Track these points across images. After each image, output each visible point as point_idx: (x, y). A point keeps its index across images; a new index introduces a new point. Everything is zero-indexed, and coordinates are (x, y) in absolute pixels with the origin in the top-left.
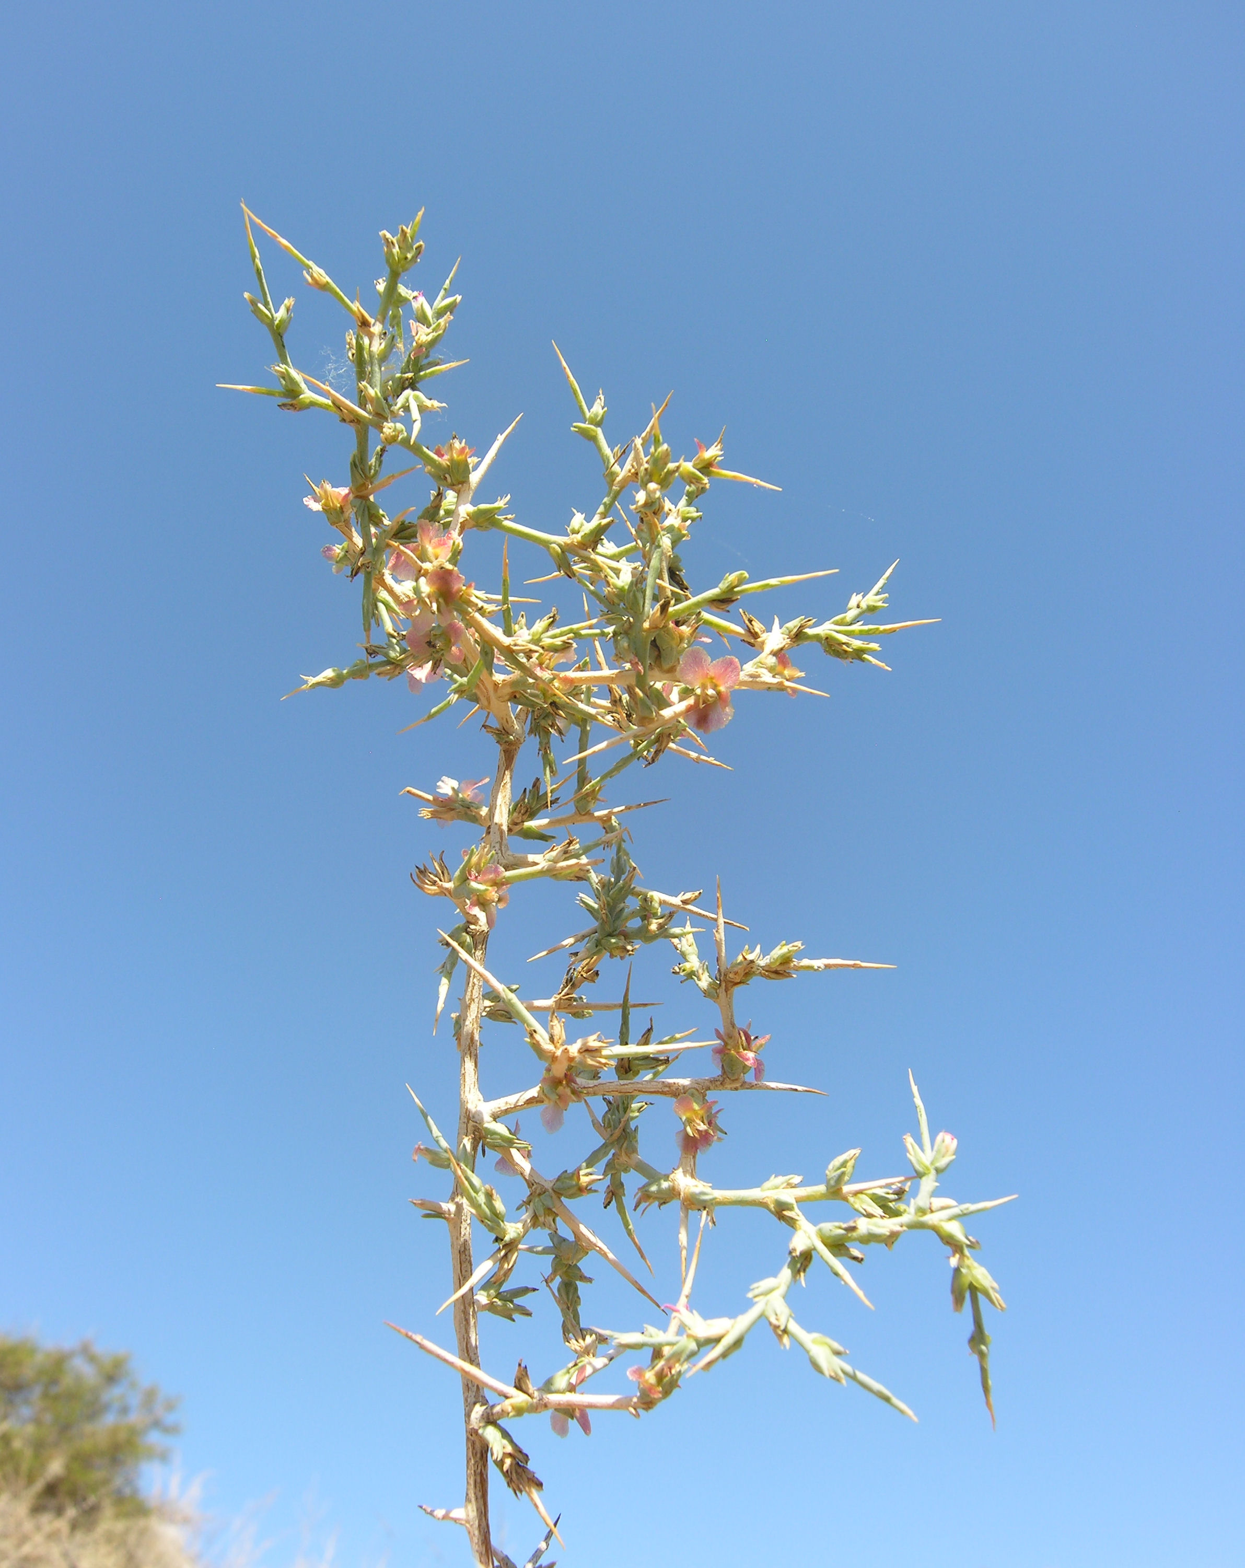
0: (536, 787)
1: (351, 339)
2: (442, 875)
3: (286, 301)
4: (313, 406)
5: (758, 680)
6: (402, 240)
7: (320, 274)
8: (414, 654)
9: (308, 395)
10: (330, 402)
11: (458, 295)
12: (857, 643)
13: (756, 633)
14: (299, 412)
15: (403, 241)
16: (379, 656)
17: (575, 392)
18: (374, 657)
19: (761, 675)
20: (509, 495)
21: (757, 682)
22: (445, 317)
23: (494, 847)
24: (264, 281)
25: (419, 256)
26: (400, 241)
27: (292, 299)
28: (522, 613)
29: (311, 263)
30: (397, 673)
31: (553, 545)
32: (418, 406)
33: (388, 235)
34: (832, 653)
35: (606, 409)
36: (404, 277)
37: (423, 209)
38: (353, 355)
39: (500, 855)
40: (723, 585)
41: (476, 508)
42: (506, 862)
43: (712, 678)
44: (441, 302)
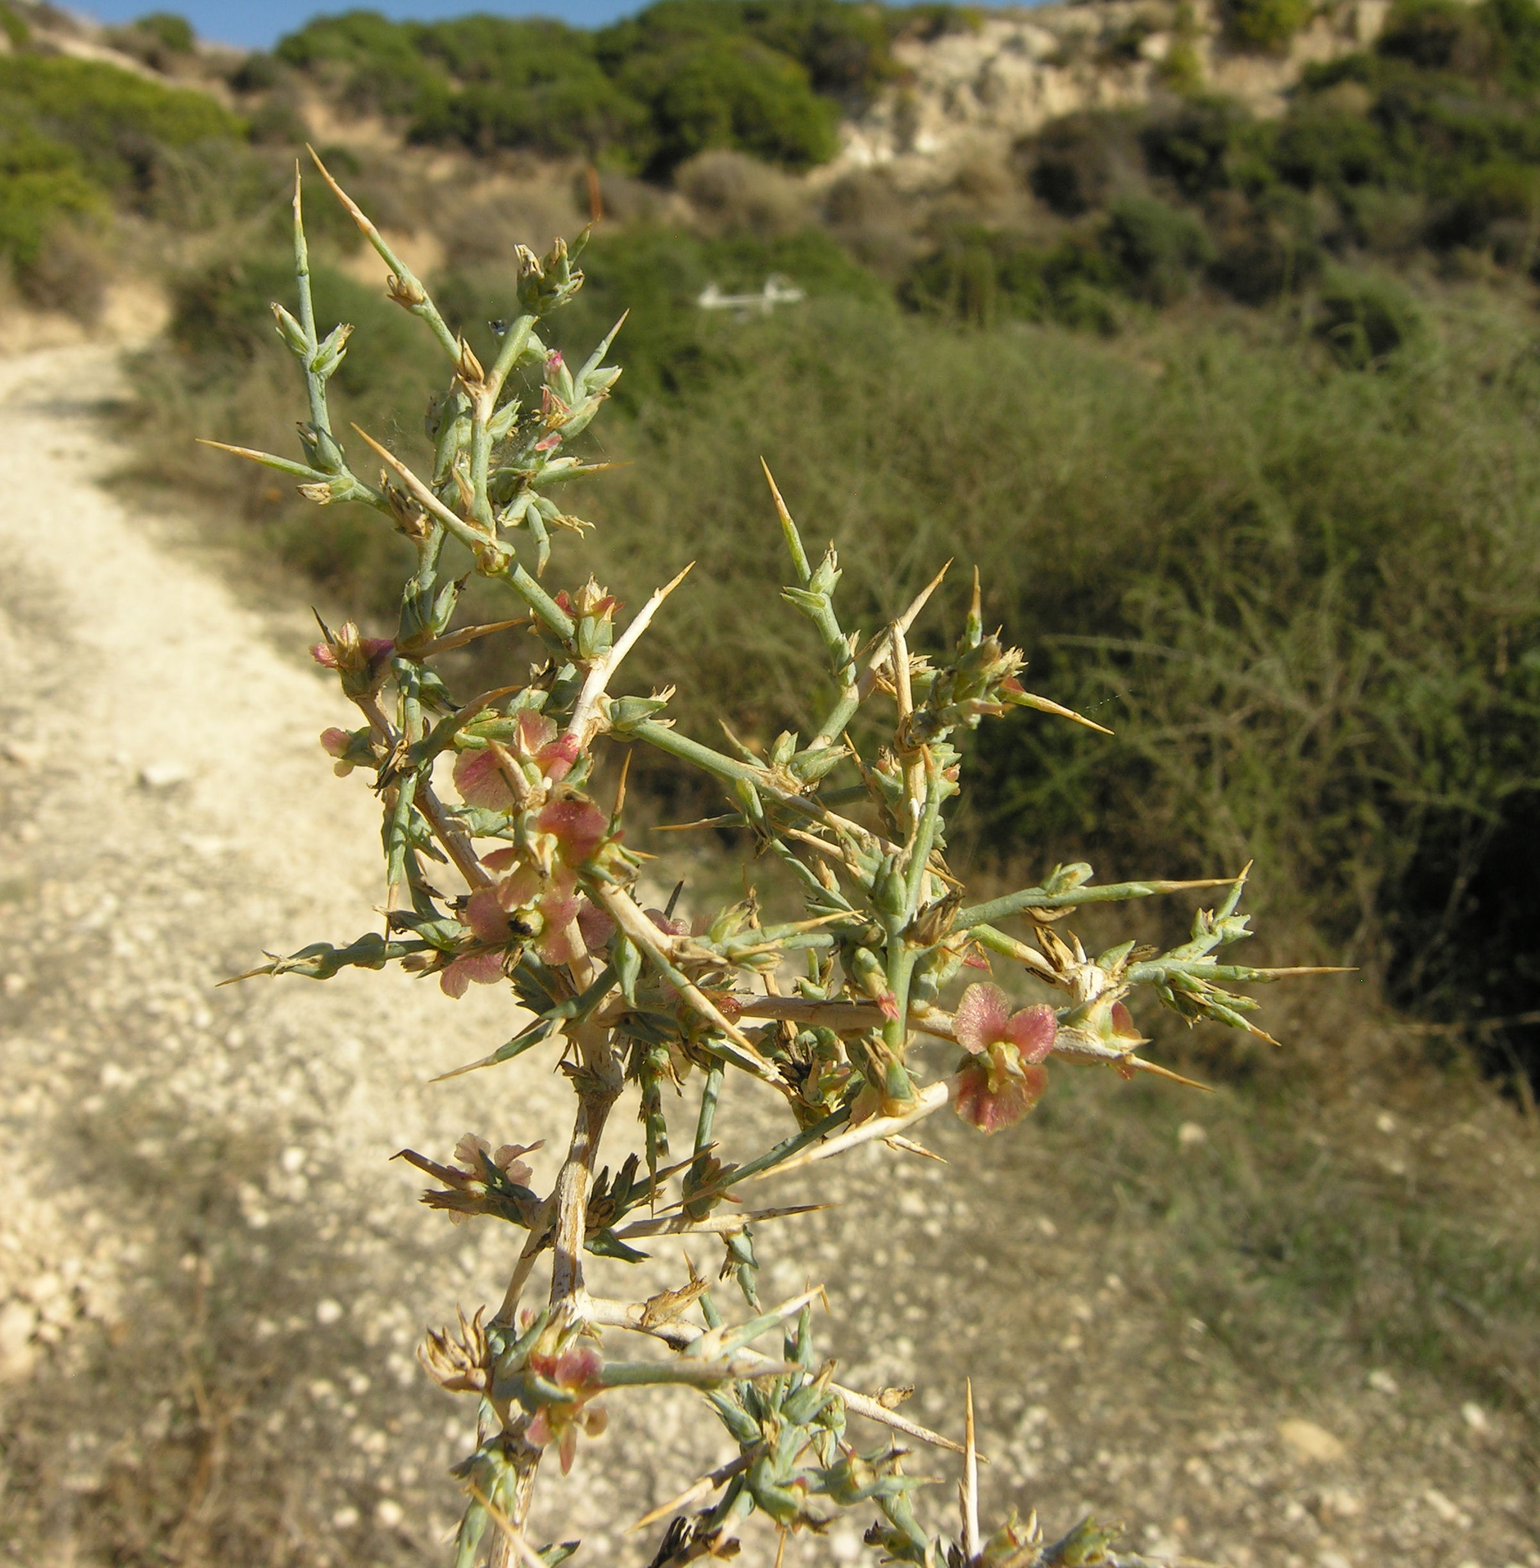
0: (630, 1171)
2: (476, 1352)
5: (1081, 1044)
16: (409, 931)
18: (401, 933)
19: (1089, 1039)
23: (560, 1284)
32: (543, 518)
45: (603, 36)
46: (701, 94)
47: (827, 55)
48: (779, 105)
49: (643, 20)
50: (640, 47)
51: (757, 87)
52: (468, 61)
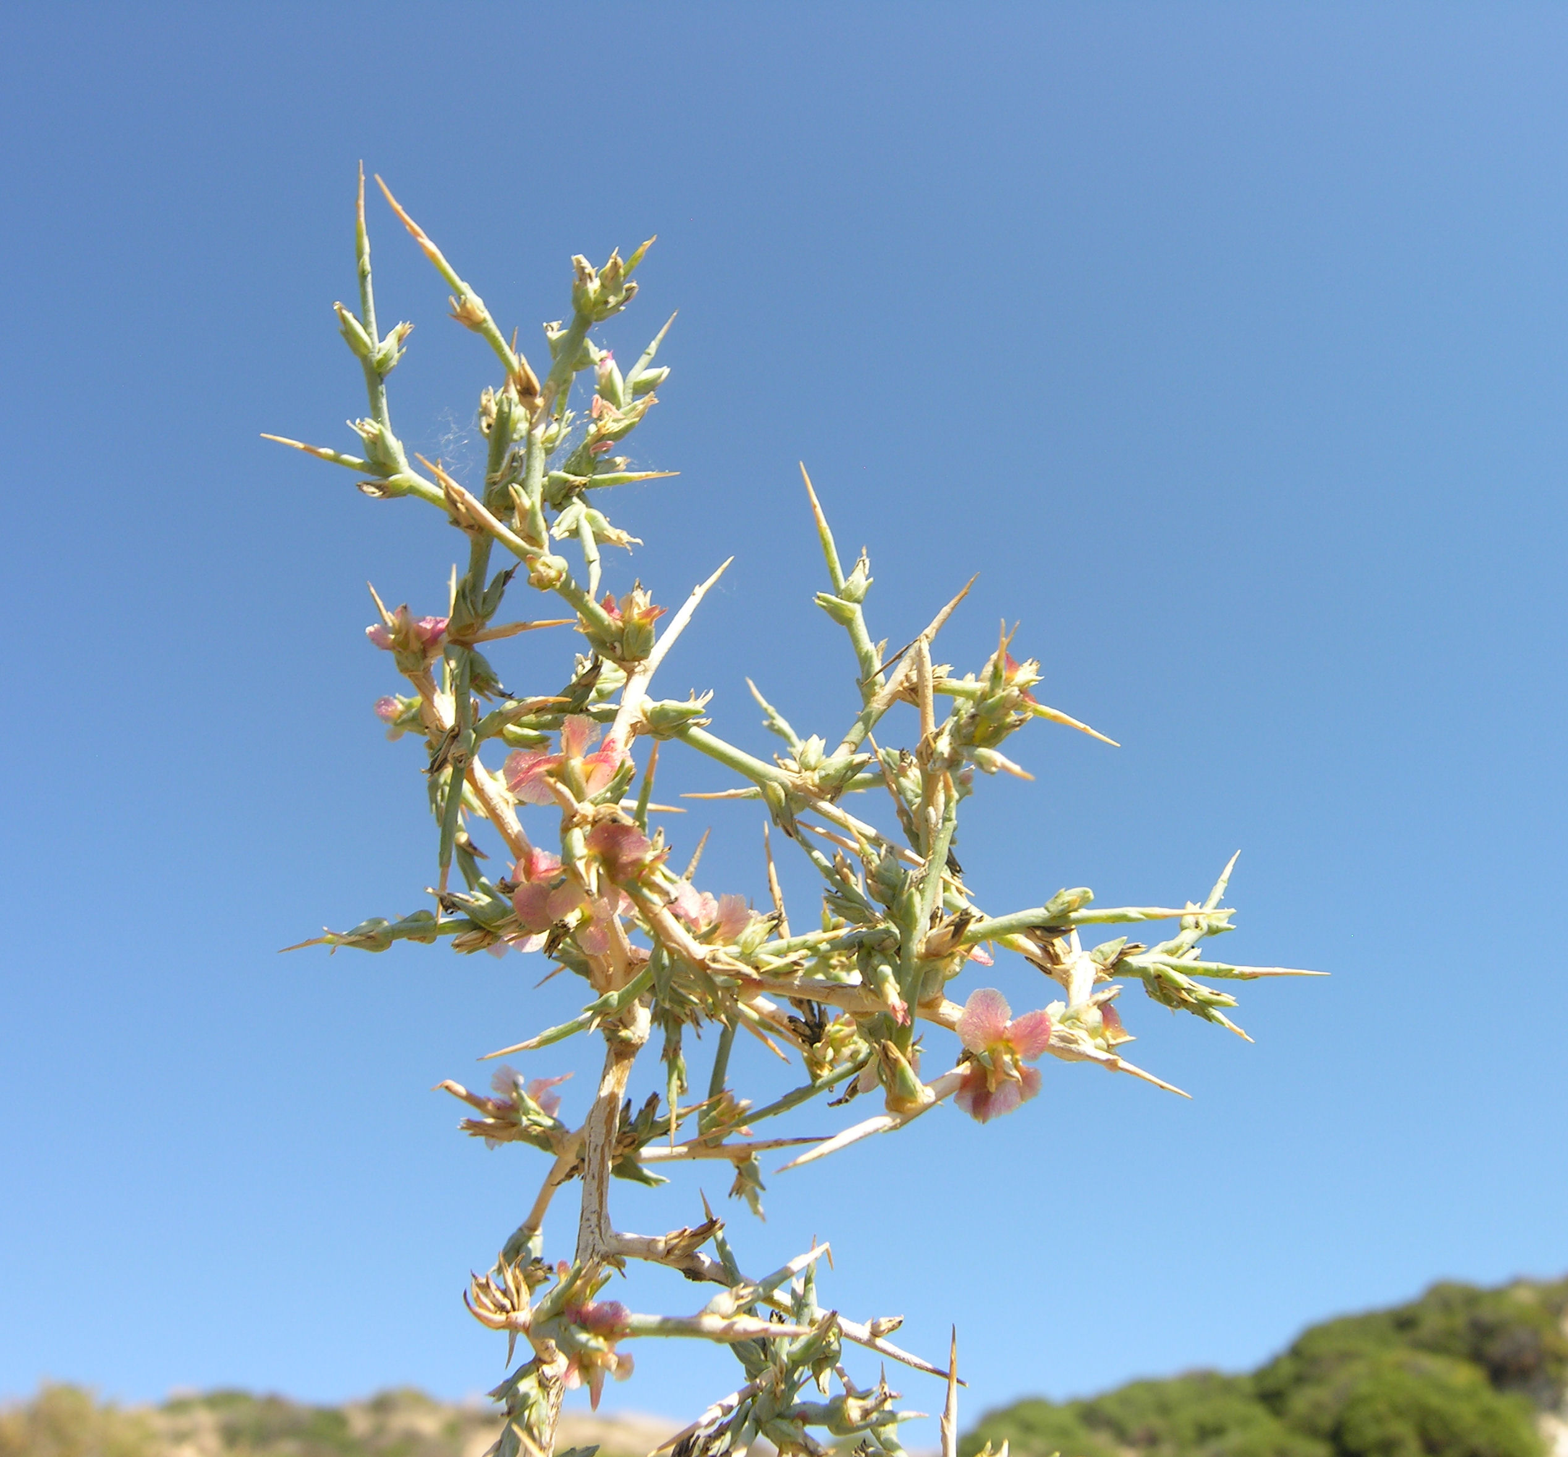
0: (651, 1107)
1: (489, 401)
2: (515, 1295)
3: (399, 327)
4: (410, 492)
5: (1073, 1046)
6: (610, 276)
7: (476, 303)
8: (520, 920)
9: (406, 475)
10: (441, 493)
11: (666, 367)
12: (1204, 991)
13: (1057, 956)
14: (391, 499)
15: (612, 279)
16: (459, 912)
17: (825, 545)
18: (452, 913)
19: (1080, 1042)
20: (712, 691)
21: (1070, 1051)
22: (646, 398)
23: (588, 1220)
24: (370, 289)
25: (626, 303)
26: (607, 277)
27: (407, 325)
28: (661, 829)
29: (464, 286)
30: (485, 943)
31: (775, 784)
32: (593, 532)
33: (585, 263)
34: (1162, 999)
35: (871, 580)
36: (595, 328)
37: (654, 239)
38: (489, 426)
39: (598, 1236)
40: (1055, 907)
41: (658, 704)
42: (606, 1248)
43: (1008, 1040)
44: (641, 373)
45: (1261, 1375)
46: (1378, 1419)
47: (1496, 1349)
48: (1465, 1414)
49: (1296, 1352)
50: (1300, 1380)
51: (1435, 1400)
52: (1135, 1427)
